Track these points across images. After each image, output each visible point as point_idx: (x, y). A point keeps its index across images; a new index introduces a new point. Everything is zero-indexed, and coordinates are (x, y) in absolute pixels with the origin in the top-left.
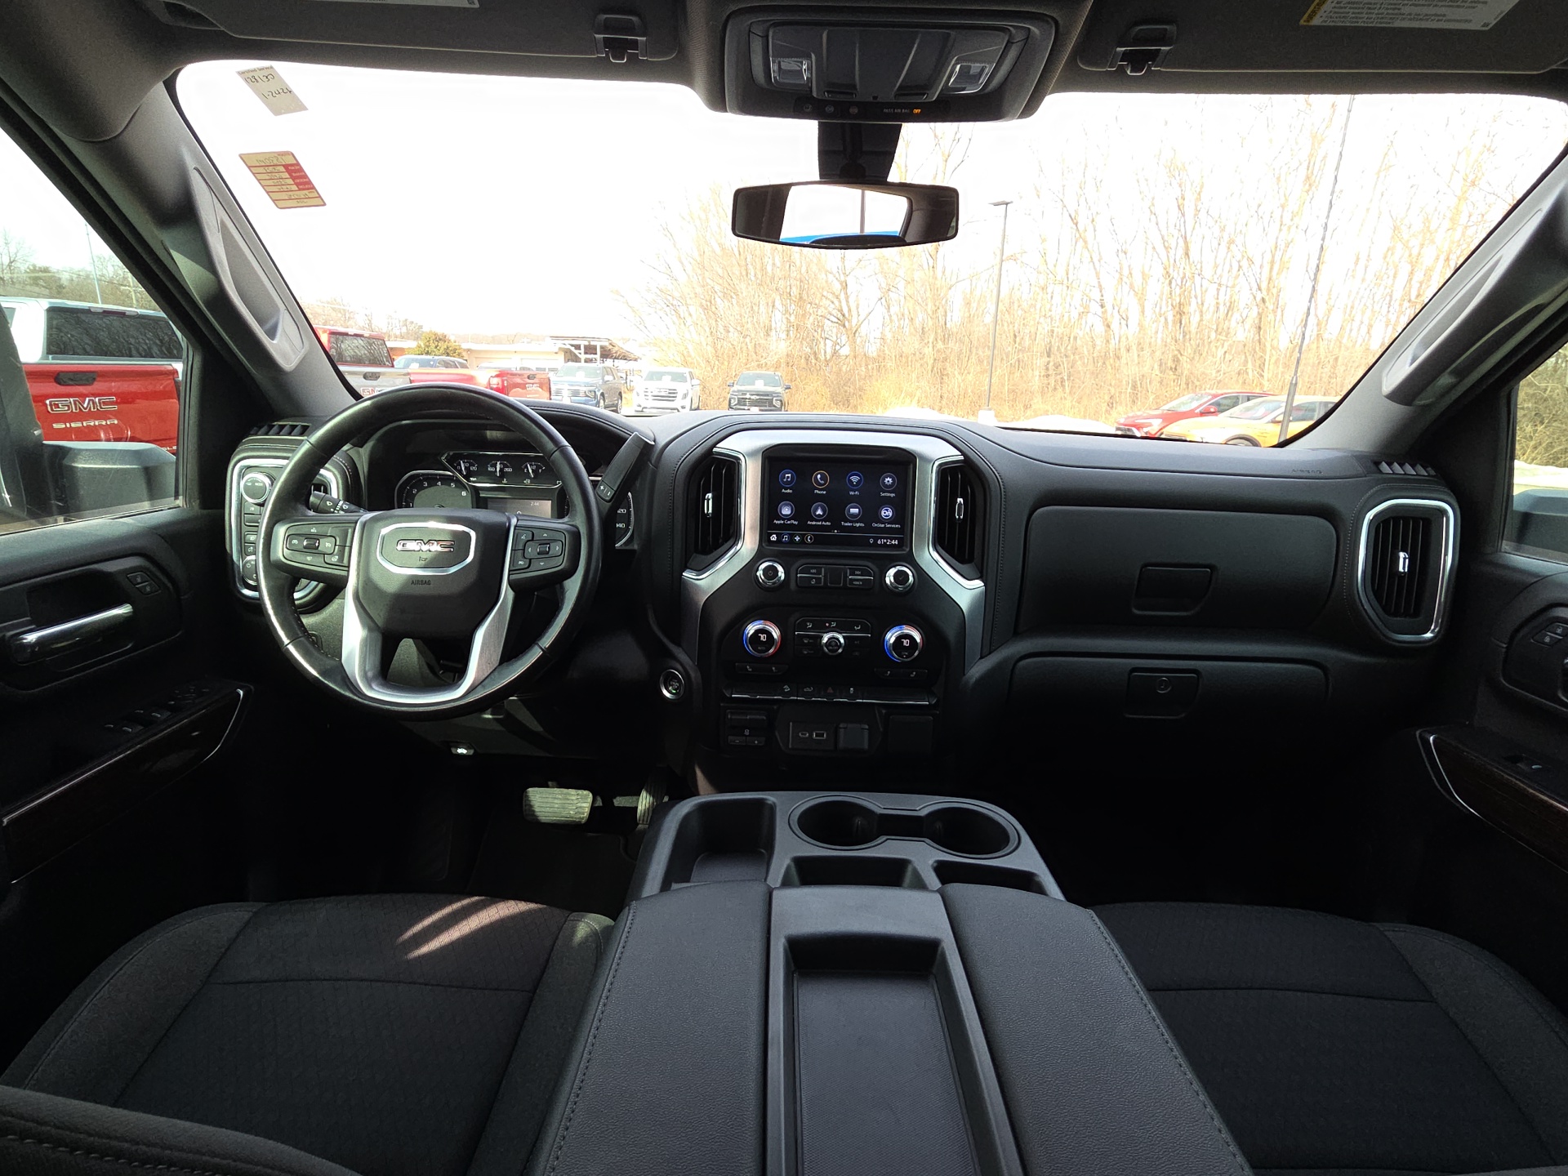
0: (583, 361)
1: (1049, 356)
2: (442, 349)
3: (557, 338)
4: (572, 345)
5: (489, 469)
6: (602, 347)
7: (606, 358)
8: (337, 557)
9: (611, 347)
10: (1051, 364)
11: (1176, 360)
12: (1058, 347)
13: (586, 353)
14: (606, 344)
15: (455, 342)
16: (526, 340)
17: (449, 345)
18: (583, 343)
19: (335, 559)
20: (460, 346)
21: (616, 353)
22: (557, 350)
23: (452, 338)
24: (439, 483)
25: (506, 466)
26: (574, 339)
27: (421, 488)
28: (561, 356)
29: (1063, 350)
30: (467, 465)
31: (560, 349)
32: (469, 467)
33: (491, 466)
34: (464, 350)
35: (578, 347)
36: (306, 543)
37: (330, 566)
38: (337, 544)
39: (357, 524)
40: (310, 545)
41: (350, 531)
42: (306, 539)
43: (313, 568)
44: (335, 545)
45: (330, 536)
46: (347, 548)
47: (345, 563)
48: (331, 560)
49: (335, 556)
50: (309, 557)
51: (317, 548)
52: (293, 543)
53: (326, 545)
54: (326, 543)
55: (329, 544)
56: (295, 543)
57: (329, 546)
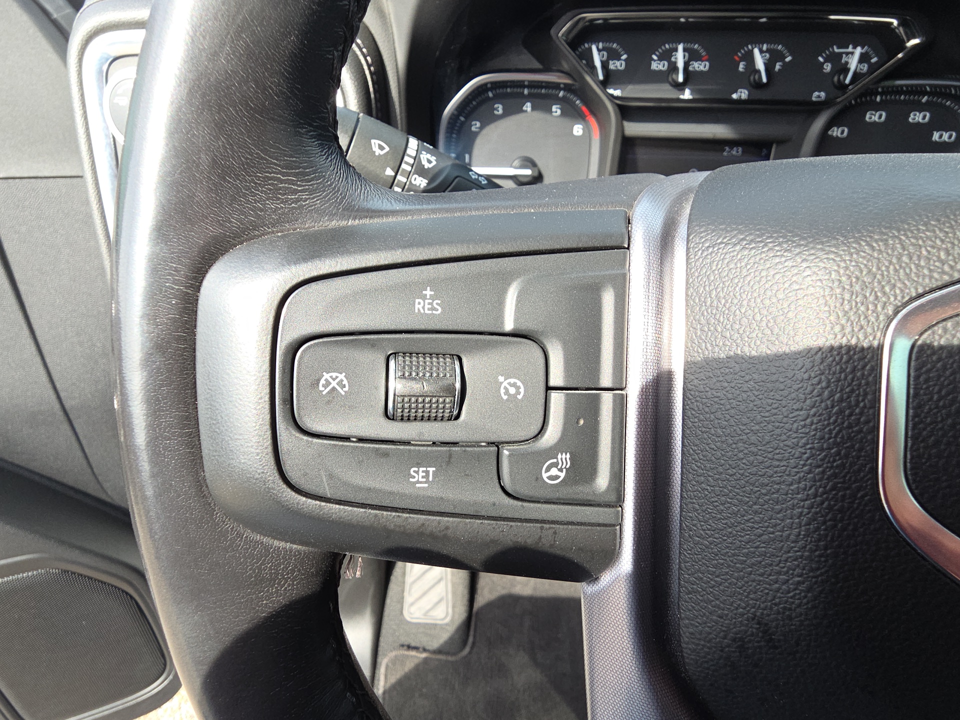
5: (654, 65)
24: (528, 107)
25: (697, 56)
30: (606, 56)
32: (609, 61)
33: (661, 59)
36: (397, 386)
37: (532, 505)
38: (556, 379)
39: (628, 248)
40: (420, 400)
41: (608, 299)
42: (392, 364)
43: (447, 528)
44: (548, 388)
45: (514, 334)
46: (607, 399)
47: (603, 481)
48: (539, 478)
49: (552, 452)
50: (421, 469)
51: (455, 413)
52: (325, 386)
53: (502, 391)
54: (501, 379)
55: (519, 383)
56: (334, 389)
57: (520, 397)
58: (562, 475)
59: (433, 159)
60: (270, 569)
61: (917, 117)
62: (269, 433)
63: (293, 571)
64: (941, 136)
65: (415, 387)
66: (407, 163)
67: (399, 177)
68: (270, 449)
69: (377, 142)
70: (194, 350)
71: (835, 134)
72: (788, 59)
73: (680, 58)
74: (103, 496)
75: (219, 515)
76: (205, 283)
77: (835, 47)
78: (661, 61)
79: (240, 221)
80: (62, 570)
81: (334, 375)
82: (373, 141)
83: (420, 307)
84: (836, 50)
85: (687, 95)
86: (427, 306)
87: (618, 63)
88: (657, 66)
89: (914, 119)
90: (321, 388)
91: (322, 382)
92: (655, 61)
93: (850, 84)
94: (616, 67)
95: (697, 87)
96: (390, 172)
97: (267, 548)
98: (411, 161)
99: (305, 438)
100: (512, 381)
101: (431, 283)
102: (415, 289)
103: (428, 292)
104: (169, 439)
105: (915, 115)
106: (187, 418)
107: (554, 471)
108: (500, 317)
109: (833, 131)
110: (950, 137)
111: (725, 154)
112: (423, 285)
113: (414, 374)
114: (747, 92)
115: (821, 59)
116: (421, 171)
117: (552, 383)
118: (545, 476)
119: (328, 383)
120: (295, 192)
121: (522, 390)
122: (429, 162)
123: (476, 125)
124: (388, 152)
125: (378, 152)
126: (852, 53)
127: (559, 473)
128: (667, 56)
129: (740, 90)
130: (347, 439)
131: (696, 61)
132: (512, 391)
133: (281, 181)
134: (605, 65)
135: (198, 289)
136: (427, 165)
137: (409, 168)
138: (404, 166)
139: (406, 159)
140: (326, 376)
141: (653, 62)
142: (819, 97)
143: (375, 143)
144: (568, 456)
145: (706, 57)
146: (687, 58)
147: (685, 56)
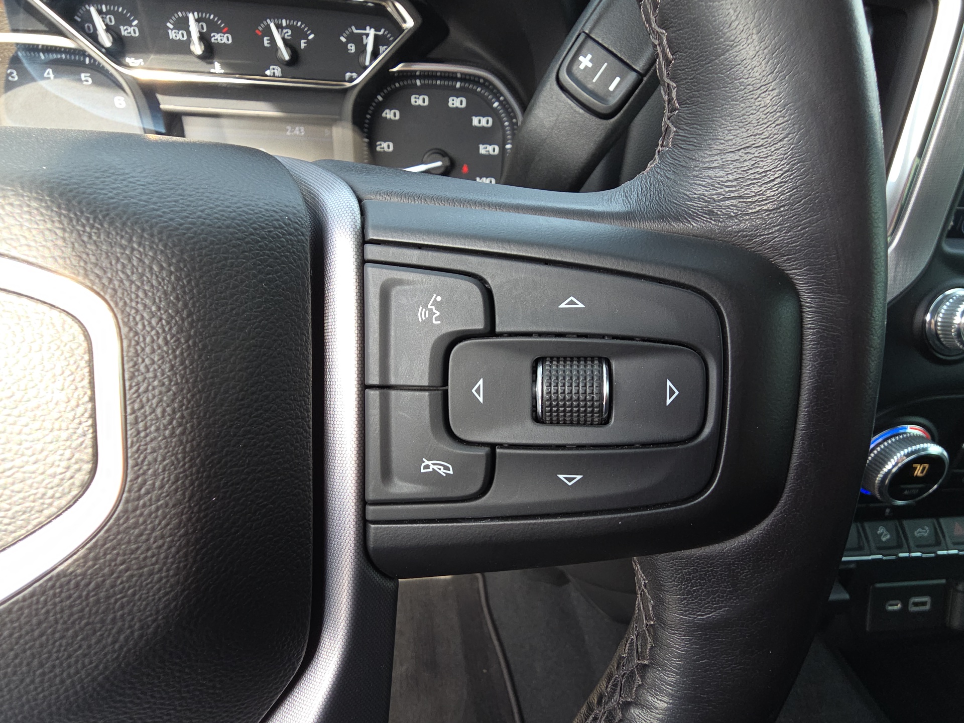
5: (171, 34)
24: (50, 73)
25: (213, 27)
30: (111, 19)
32: (115, 26)
33: (176, 27)
61: (456, 102)
64: (480, 122)
71: (388, 116)
72: (311, 37)
73: (194, 28)
77: (353, 28)
78: (179, 30)
84: (356, 31)
85: (218, 68)
87: (131, 29)
88: (174, 35)
89: (453, 104)
92: (172, 30)
94: (130, 33)
95: (227, 61)
105: (453, 100)
109: (387, 113)
110: (487, 122)
111: (288, 133)
114: (279, 69)
115: (343, 39)
126: (368, 35)
128: (182, 24)
129: (272, 67)
131: (218, 33)
134: (112, 30)
141: (170, 31)
145: (226, 29)
146: (203, 28)
147: (202, 26)
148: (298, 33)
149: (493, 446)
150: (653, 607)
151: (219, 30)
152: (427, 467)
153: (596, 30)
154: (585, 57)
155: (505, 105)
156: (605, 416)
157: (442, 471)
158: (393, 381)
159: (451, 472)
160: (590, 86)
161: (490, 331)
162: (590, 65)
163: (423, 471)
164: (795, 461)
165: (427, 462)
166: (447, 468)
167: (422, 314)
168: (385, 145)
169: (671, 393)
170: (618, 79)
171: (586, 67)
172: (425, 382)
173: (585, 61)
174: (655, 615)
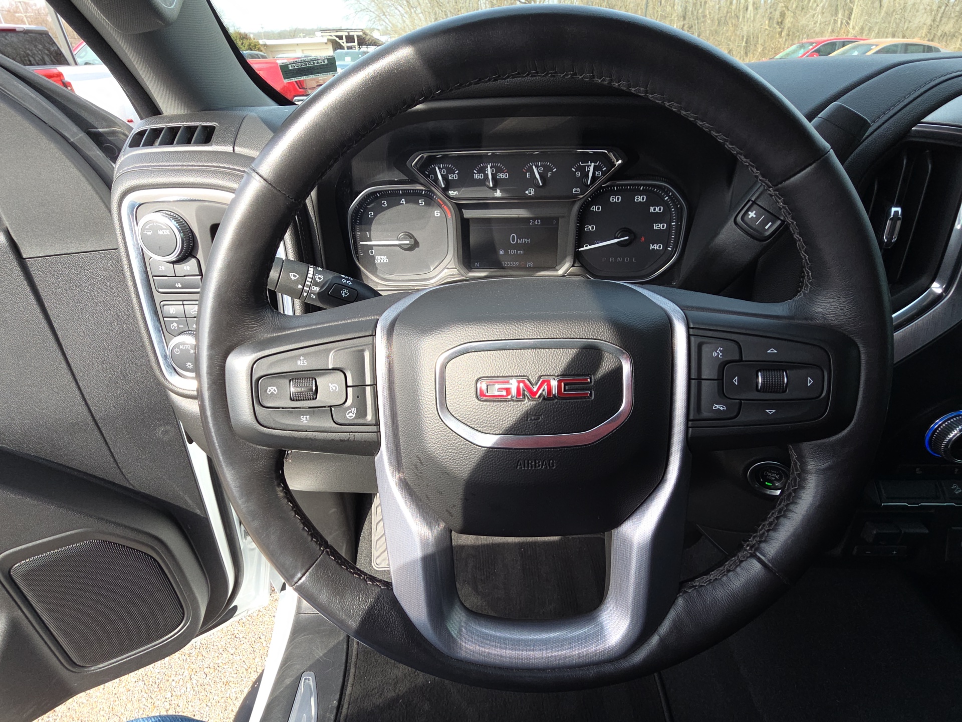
0: (346, 48)
1: (684, 19)
2: (246, 46)
3: (323, 31)
4: (337, 36)
5: (476, 176)
6: (358, 36)
7: (362, 45)
8: (354, 410)
9: (364, 36)
10: (686, 26)
11: (783, 15)
12: (692, 11)
13: (347, 42)
14: (361, 33)
15: (254, 39)
16: (301, 35)
17: (251, 41)
18: (344, 34)
19: (351, 415)
20: (258, 42)
21: (368, 40)
22: (326, 41)
23: (252, 36)
24: (403, 201)
25: (499, 170)
26: (337, 31)
27: (379, 210)
28: (330, 47)
29: (695, 14)
30: (445, 172)
31: (329, 40)
32: (447, 175)
33: (479, 172)
34: (262, 45)
35: (341, 38)
36: (293, 390)
37: (345, 427)
38: (350, 383)
39: (375, 335)
40: (301, 393)
41: (367, 355)
42: (291, 382)
43: (315, 436)
44: (347, 386)
45: (334, 369)
46: (368, 389)
47: (370, 417)
48: (345, 417)
49: (349, 408)
50: (304, 416)
51: (315, 397)
52: (269, 391)
53: (331, 389)
54: (330, 384)
55: (336, 386)
56: (272, 392)
57: (337, 390)
58: (354, 415)
59: (322, 277)
60: (256, 455)
61: (639, 199)
62: (252, 408)
63: (264, 457)
64: (655, 209)
65: (299, 389)
66: (308, 281)
67: (305, 288)
68: (253, 413)
69: (292, 274)
70: (225, 383)
71: (594, 210)
72: (555, 170)
73: (489, 171)
74: (127, 485)
75: (237, 437)
76: (227, 361)
77: (580, 163)
79: (237, 340)
80: (101, 541)
81: (272, 387)
82: (290, 274)
83: (299, 363)
84: (581, 165)
85: (498, 194)
86: (302, 363)
89: (637, 200)
90: (268, 392)
91: (268, 390)
92: (476, 174)
93: (591, 184)
94: (454, 178)
95: (503, 189)
96: (300, 286)
97: (255, 448)
98: (310, 280)
99: (264, 409)
100: (334, 385)
101: (303, 355)
102: (297, 357)
103: (302, 358)
104: (219, 412)
105: (638, 197)
106: (224, 405)
107: (351, 414)
108: (328, 364)
109: (593, 208)
110: (660, 209)
111: (531, 224)
112: (300, 356)
113: (298, 385)
114: (534, 190)
115: (573, 170)
116: (316, 284)
117: (348, 385)
118: (347, 416)
119: (270, 390)
120: (255, 327)
121: (337, 388)
122: (320, 278)
123: (371, 214)
124: (298, 278)
125: (293, 278)
126: (591, 166)
127: (352, 415)
128: (482, 170)
129: (529, 189)
130: (278, 408)
132: (334, 388)
133: (249, 325)
134: (445, 178)
135: (225, 363)
136: (318, 280)
137: (309, 284)
138: (307, 283)
139: (308, 279)
140: (269, 388)
142: (576, 191)
143: (291, 274)
144: (355, 409)
145: (506, 170)
146: (493, 172)
147: (493, 170)
148: (547, 169)
149: (741, 400)
150: (799, 466)
151: (502, 171)
152: (716, 407)
153: (759, 200)
154: (752, 212)
155: (673, 198)
156: (785, 389)
157: (721, 409)
158: (703, 377)
159: (725, 409)
160: (754, 227)
161: (741, 360)
162: (754, 216)
163: (714, 408)
164: (858, 407)
165: (716, 405)
166: (723, 407)
167: (715, 354)
168: (590, 227)
169: (810, 382)
170: (770, 223)
171: (752, 217)
172: (716, 378)
173: (752, 214)
174: (801, 468)
